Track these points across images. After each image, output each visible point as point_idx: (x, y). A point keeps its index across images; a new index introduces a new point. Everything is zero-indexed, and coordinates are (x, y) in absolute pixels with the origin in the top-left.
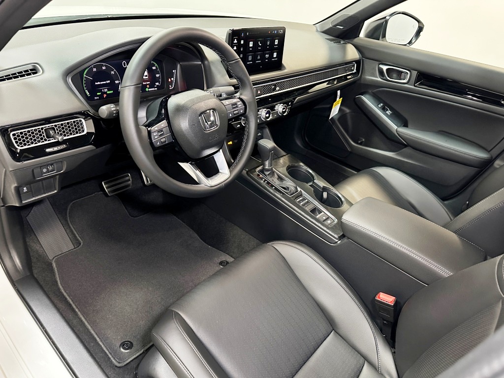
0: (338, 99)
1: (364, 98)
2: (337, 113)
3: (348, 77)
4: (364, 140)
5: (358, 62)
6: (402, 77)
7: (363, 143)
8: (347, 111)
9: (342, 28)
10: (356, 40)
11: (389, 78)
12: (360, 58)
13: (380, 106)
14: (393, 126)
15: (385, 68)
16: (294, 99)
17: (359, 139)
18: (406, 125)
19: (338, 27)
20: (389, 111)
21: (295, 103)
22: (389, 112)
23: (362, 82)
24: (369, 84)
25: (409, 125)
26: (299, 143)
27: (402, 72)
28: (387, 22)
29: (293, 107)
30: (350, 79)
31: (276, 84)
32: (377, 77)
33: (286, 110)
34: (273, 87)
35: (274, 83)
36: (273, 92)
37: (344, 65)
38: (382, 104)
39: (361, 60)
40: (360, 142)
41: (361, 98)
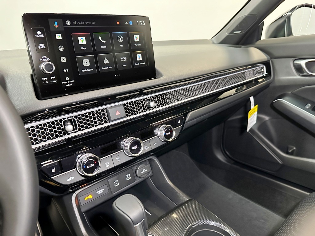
0: (252, 107)
1: (283, 101)
2: (255, 122)
3: (259, 80)
4: (295, 148)
5: (267, 64)
8: (267, 118)
9: (239, 32)
10: (258, 43)
11: (311, 73)
12: (268, 58)
13: (307, 107)
15: (303, 63)
16: (186, 115)
17: (288, 148)
19: (235, 32)
21: (189, 121)
23: (277, 84)
24: (286, 84)
26: (220, 157)
28: (289, 17)
29: (185, 127)
30: (262, 83)
31: (152, 98)
32: (295, 76)
33: (172, 133)
34: (147, 102)
35: (148, 98)
36: (148, 109)
37: (250, 68)
38: (309, 105)
39: (269, 61)
40: (290, 151)
41: (281, 101)
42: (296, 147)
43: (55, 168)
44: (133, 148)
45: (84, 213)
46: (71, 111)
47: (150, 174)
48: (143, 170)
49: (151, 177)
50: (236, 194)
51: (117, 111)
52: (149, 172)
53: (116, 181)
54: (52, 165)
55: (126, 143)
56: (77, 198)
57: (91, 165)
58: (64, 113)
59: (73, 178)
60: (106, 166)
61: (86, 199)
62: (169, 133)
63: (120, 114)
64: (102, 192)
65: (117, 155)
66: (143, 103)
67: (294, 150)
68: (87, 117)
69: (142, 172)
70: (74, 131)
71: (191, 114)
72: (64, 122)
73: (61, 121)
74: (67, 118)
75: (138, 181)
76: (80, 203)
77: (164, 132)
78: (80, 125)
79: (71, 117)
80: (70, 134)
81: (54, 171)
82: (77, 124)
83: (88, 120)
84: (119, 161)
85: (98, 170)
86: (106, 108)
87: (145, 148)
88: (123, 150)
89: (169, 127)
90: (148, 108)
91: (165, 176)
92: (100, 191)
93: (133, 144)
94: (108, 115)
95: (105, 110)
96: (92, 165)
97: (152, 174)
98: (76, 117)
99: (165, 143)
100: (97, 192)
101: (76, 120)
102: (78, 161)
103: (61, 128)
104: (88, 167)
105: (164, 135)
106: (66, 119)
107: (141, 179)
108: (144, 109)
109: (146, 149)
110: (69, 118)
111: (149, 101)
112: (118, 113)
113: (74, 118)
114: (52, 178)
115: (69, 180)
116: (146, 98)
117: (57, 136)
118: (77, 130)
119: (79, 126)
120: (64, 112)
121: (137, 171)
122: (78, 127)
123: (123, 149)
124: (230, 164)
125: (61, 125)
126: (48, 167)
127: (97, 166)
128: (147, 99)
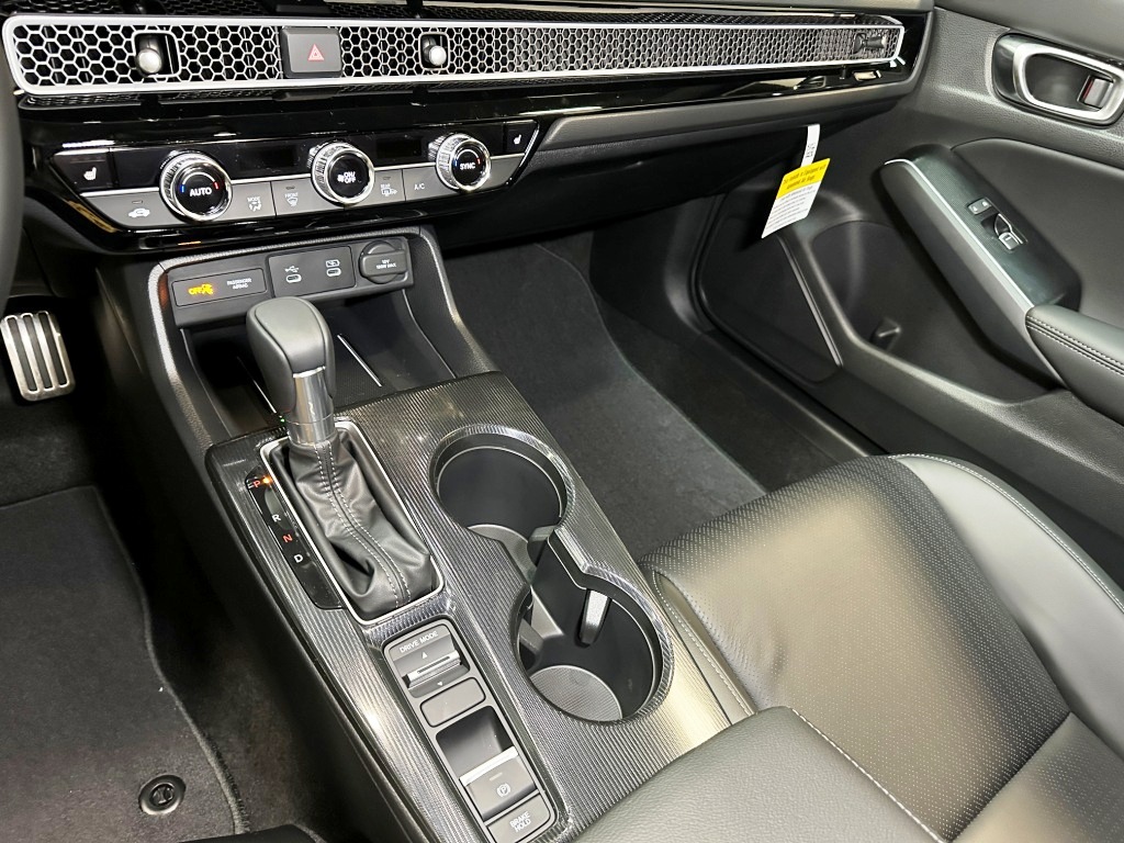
0: (807, 160)
1: (912, 167)
2: (805, 215)
3: (860, 76)
4: (897, 330)
5: (913, 23)
6: (1092, 98)
7: (892, 345)
8: (853, 214)
11: (1031, 99)
13: (975, 209)
14: (1015, 296)
15: (1021, 52)
17: (880, 325)
18: (1070, 300)
20: (1012, 235)
21: (554, 146)
22: (1010, 239)
23: (920, 105)
24: (947, 115)
25: (1088, 305)
27: (1095, 74)
30: (868, 87)
31: (445, 33)
32: (985, 92)
33: (481, 167)
34: (427, 45)
35: (434, 30)
36: (424, 69)
37: (849, 21)
38: (985, 204)
39: (927, 12)
40: (882, 335)
41: (907, 168)
42: (903, 327)
43: (94, 169)
44: (341, 178)
45: (182, 330)
46: (165, 9)
47: (406, 278)
48: (384, 262)
49: (407, 288)
50: (684, 419)
51: (315, 47)
52: (403, 273)
53: (293, 269)
54: (88, 161)
55: (325, 155)
56: (163, 280)
57: (203, 189)
58: (141, 8)
59: (146, 213)
60: (251, 206)
61: (194, 291)
62: (471, 166)
63: (322, 58)
64: (246, 286)
65: (290, 184)
66: (412, 45)
67: (894, 335)
68: (213, 40)
69: (379, 267)
70: (167, 76)
71: (565, 125)
72: (138, 38)
73: (127, 31)
74: (150, 28)
75: (362, 287)
76: (172, 297)
77: (454, 156)
78: (190, 61)
79: (161, 27)
80: (152, 81)
81: (90, 175)
82: (179, 54)
83: (215, 53)
84: (293, 203)
85: (221, 210)
86: (280, 28)
87: (383, 188)
88: (309, 175)
89: (475, 147)
90: (425, 66)
91: (447, 297)
92: (238, 281)
93: (343, 165)
94: (284, 51)
95: (275, 33)
96: (206, 191)
97: (412, 282)
98: (177, 30)
99: (454, 192)
100: (229, 283)
101: (176, 40)
102: (167, 170)
103: (128, 54)
104: (193, 193)
105: (453, 165)
106: (146, 31)
107: (374, 286)
108: (410, 63)
109: (387, 194)
110: (154, 28)
111: (433, 42)
112: (316, 55)
113: (169, 32)
114: (84, 195)
115: (133, 214)
116: (426, 29)
117: (111, 77)
118: (177, 75)
119: (184, 65)
120: (142, 5)
121: (364, 259)
122: (181, 68)
123: (310, 172)
124: (699, 333)
125: (128, 45)
126: (75, 161)
127: (220, 197)
128: (430, 32)
